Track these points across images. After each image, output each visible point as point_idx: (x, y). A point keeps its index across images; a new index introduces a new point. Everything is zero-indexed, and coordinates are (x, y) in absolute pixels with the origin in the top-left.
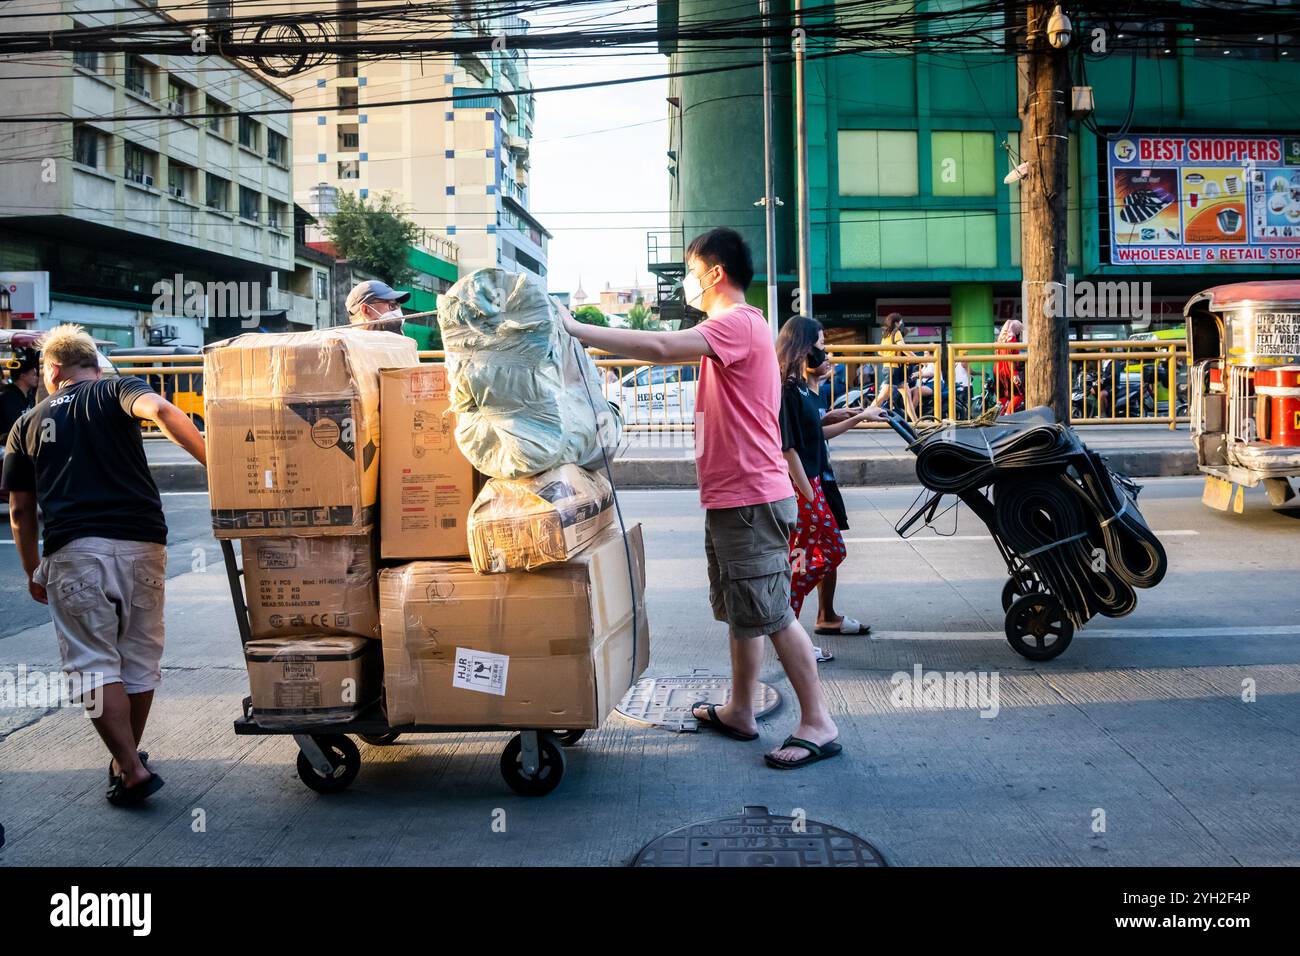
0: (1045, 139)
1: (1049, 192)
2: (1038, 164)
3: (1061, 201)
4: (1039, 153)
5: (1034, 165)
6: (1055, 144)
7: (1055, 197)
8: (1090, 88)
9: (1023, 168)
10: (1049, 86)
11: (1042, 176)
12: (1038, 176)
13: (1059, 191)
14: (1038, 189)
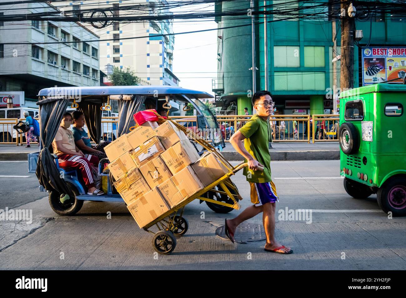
0: (346, 47)
1: (348, 65)
2: (344, 56)
3: (352, 68)
4: (345, 52)
5: (343, 56)
6: (350, 49)
7: (350, 66)
8: (362, 30)
9: (339, 57)
10: (348, 30)
11: (345, 59)
12: (344, 59)
13: (351, 65)
14: (344, 64)
